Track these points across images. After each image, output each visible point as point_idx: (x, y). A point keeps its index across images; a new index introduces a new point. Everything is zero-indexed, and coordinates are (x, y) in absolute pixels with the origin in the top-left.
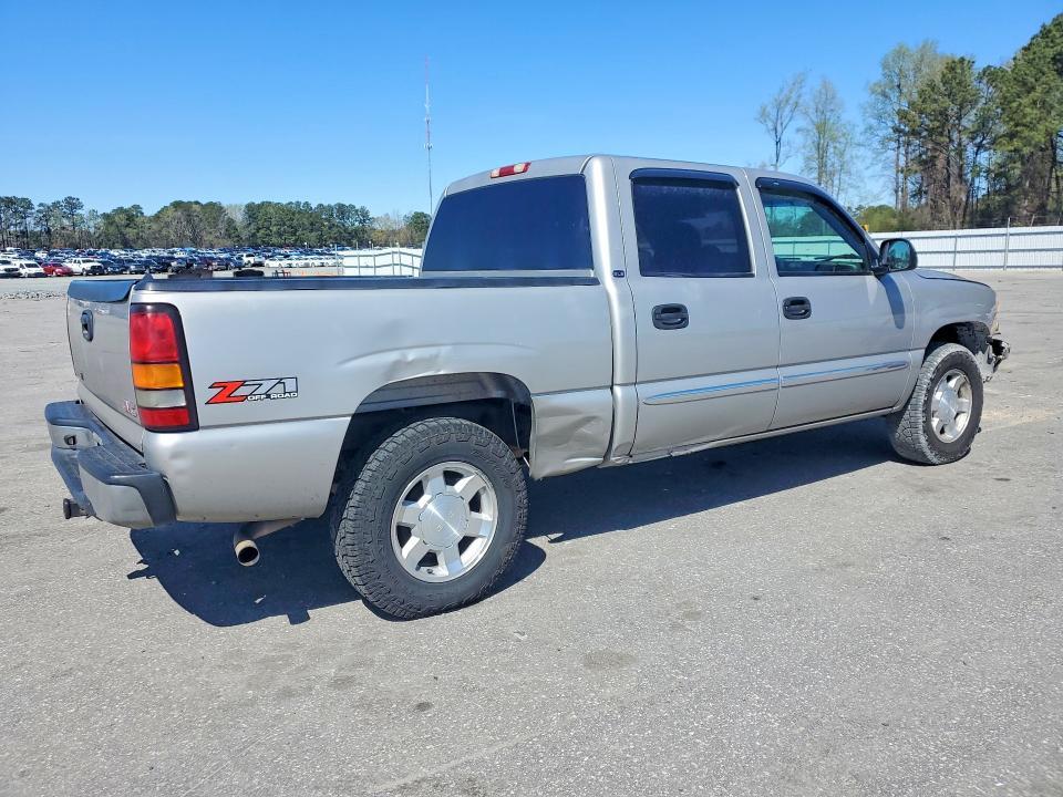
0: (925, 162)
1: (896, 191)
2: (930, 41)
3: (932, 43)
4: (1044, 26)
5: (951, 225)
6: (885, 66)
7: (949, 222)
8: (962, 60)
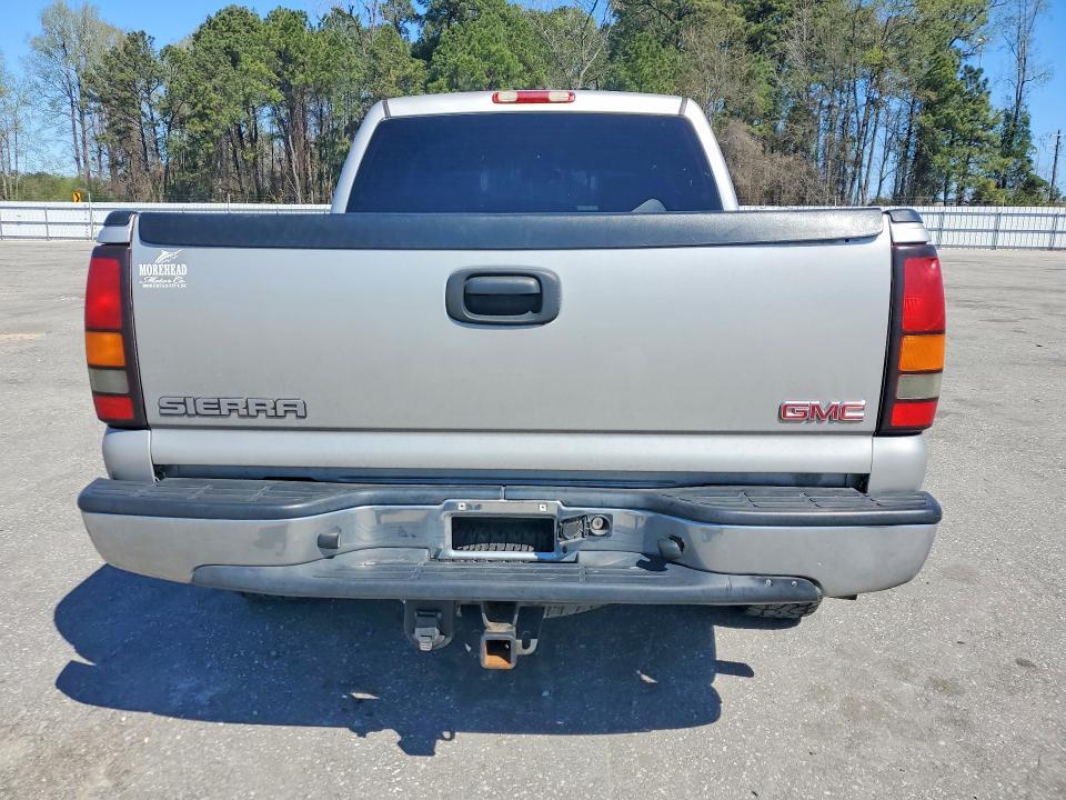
0: (119, 132)
1: (78, 160)
2: (90, 6)
3: (93, 8)
4: (209, 17)
5: (154, 198)
6: (44, 20)
7: (151, 195)
8: (143, 34)
